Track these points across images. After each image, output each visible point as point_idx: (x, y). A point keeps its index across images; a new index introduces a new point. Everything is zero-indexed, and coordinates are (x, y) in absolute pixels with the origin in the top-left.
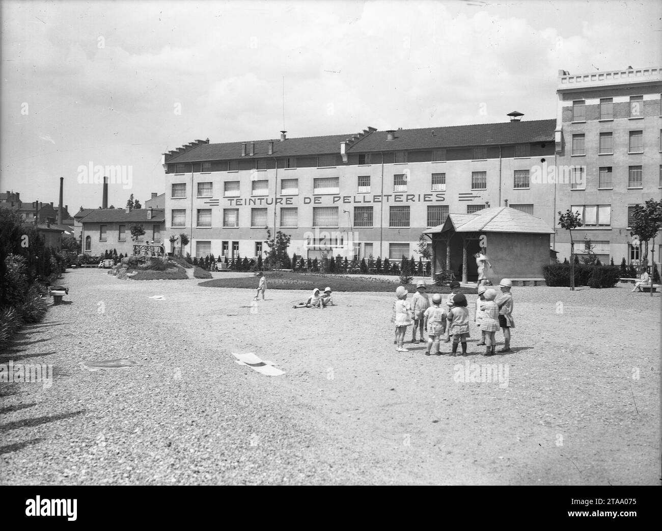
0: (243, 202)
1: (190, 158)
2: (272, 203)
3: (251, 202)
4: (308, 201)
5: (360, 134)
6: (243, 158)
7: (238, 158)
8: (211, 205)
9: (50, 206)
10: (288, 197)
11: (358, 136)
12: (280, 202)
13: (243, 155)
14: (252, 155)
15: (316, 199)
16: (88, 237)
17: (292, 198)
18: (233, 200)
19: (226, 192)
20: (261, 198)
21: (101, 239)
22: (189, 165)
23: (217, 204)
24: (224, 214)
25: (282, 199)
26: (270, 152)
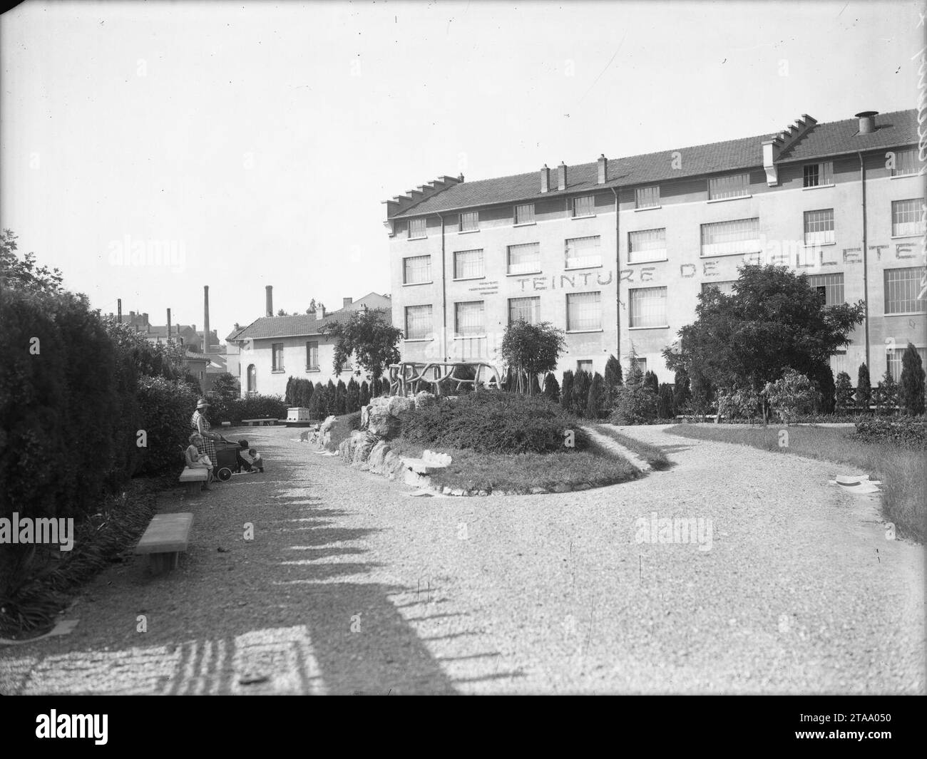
0: (548, 283)
1: (437, 205)
2: (609, 282)
3: (565, 281)
4: (688, 271)
5: (785, 133)
6: (544, 196)
7: (536, 196)
8: (482, 294)
9: (190, 331)
10: (645, 266)
11: (782, 137)
12: (627, 278)
13: (544, 190)
14: (562, 188)
15: (707, 266)
16: (251, 367)
17: (653, 269)
18: (528, 280)
19: (512, 266)
20: (586, 272)
21: (274, 369)
22: (435, 220)
23: (494, 290)
24: (510, 308)
25: (632, 272)
26: (601, 180)
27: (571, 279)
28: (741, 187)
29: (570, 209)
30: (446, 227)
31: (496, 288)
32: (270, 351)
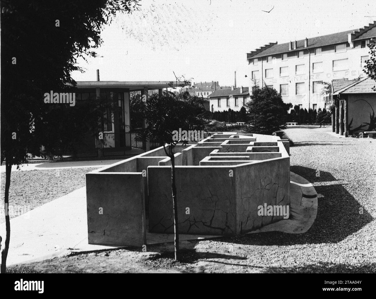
0: (291, 79)
1: (261, 54)
2: (307, 79)
3: (295, 79)
4: (329, 76)
6: (290, 51)
7: (288, 51)
8: (273, 83)
10: (317, 74)
12: (312, 78)
13: (290, 49)
14: (295, 48)
15: (334, 74)
16: (212, 105)
17: (319, 75)
18: (285, 78)
19: (281, 74)
20: (301, 76)
21: (218, 106)
22: (260, 59)
23: (276, 82)
24: (281, 87)
25: (313, 76)
26: (306, 46)
27: (297, 78)
28: (344, 48)
29: (297, 55)
30: (263, 61)
31: (276, 81)
32: (217, 100)
